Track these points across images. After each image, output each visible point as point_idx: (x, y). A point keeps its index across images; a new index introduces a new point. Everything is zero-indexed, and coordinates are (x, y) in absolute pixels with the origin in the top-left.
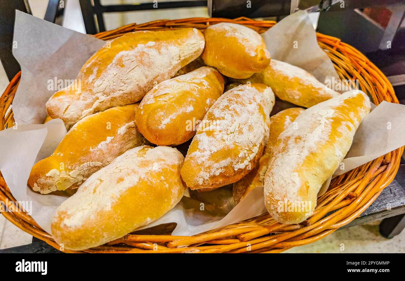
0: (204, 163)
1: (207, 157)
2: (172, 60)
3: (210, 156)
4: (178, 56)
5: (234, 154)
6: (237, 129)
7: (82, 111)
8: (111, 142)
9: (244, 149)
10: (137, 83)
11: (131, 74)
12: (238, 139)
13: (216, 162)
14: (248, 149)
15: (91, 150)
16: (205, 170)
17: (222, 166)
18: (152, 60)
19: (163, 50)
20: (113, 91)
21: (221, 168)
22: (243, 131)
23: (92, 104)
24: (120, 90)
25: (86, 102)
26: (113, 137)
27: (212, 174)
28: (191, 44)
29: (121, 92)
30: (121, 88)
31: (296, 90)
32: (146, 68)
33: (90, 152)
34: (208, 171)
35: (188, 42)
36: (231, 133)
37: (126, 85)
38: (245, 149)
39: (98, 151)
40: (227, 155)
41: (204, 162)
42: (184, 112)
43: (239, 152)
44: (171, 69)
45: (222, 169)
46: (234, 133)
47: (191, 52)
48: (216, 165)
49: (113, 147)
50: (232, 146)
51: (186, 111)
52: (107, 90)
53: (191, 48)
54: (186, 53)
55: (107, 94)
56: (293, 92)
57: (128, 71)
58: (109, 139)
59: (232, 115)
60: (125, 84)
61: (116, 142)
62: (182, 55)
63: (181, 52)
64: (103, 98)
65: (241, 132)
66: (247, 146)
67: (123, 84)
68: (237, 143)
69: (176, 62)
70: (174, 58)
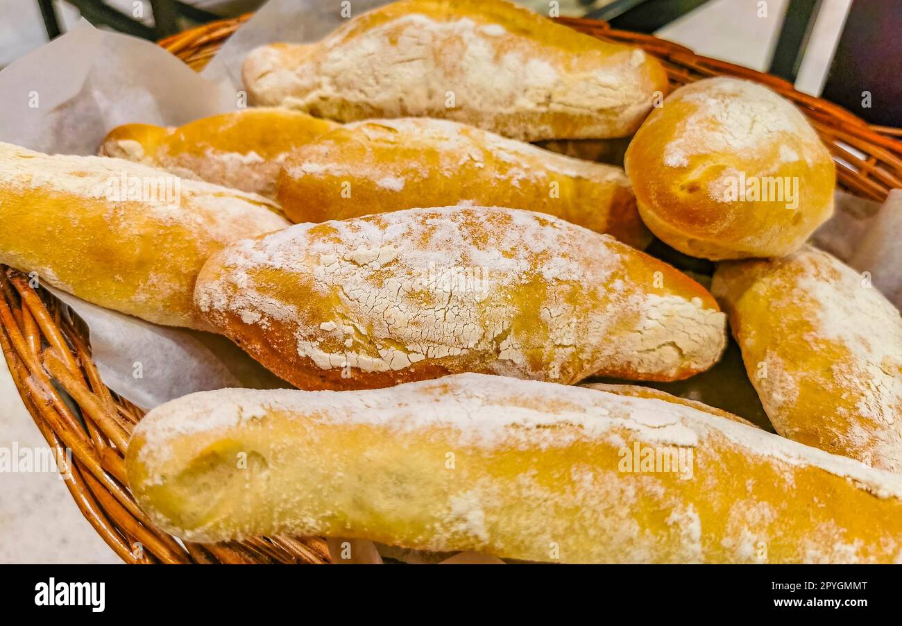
0: (235, 269)
1: (250, 264)
2: (519, 93)
3: (258, 268)
4: (543, 93)
5: (311, 308)
6: (377, 266)
7: (285, 94)
8: (253, 165)
9: (351, 322)
10: (401, 95)
11: (400, 69)
12: (355, 287)
13: (258, 289)
14: (363, 331)
15: (209, 153)
16: (225, 286)
17: (268, 310)
18: (464, 64)
19: (511, 59)
20: (350, 86)
21: (263, 315)
22: (386, 282)
23: (307, 91)
24: (361, 91)
25: (298, 81)
26: (260, 159)
27: (233, 307)
28: (600, 85)
29: (362, 97)
30: (366, 89)
31: (794, 376)
32: (440, 73)
33: (204, 156)
34: (229, 291)
35: (594, 73)
36: (354, 262)
37: (377, 87)
38: (354, 326)
39: (218, 162)
40: (294, 297)
41: (236, 267)
42: (372, 179)
43: (331, 316)
44: (509, 116)
45: (262, 317)
46: (360, 269)
47: (588, 103)
48: (253, 296)
49: (250, 177)
50: (322, 289)
51: (379, 180)
52: (341, 79)
53: (593, 92)
54: (572, 98)
55: (339, 89)
56: (782, 375)
57: (399, 58)
58: (253, 156)
59: (409, 234)
60: (378, 83)
61: (260, 172)
62: (557, 98)
63: (561, 88)
64: (328, 90)
65: (378, 279)
66: (366, 321)
67: (371, 81)
68: (345, 294)
69: (531, 106)
70: (529, 93)
